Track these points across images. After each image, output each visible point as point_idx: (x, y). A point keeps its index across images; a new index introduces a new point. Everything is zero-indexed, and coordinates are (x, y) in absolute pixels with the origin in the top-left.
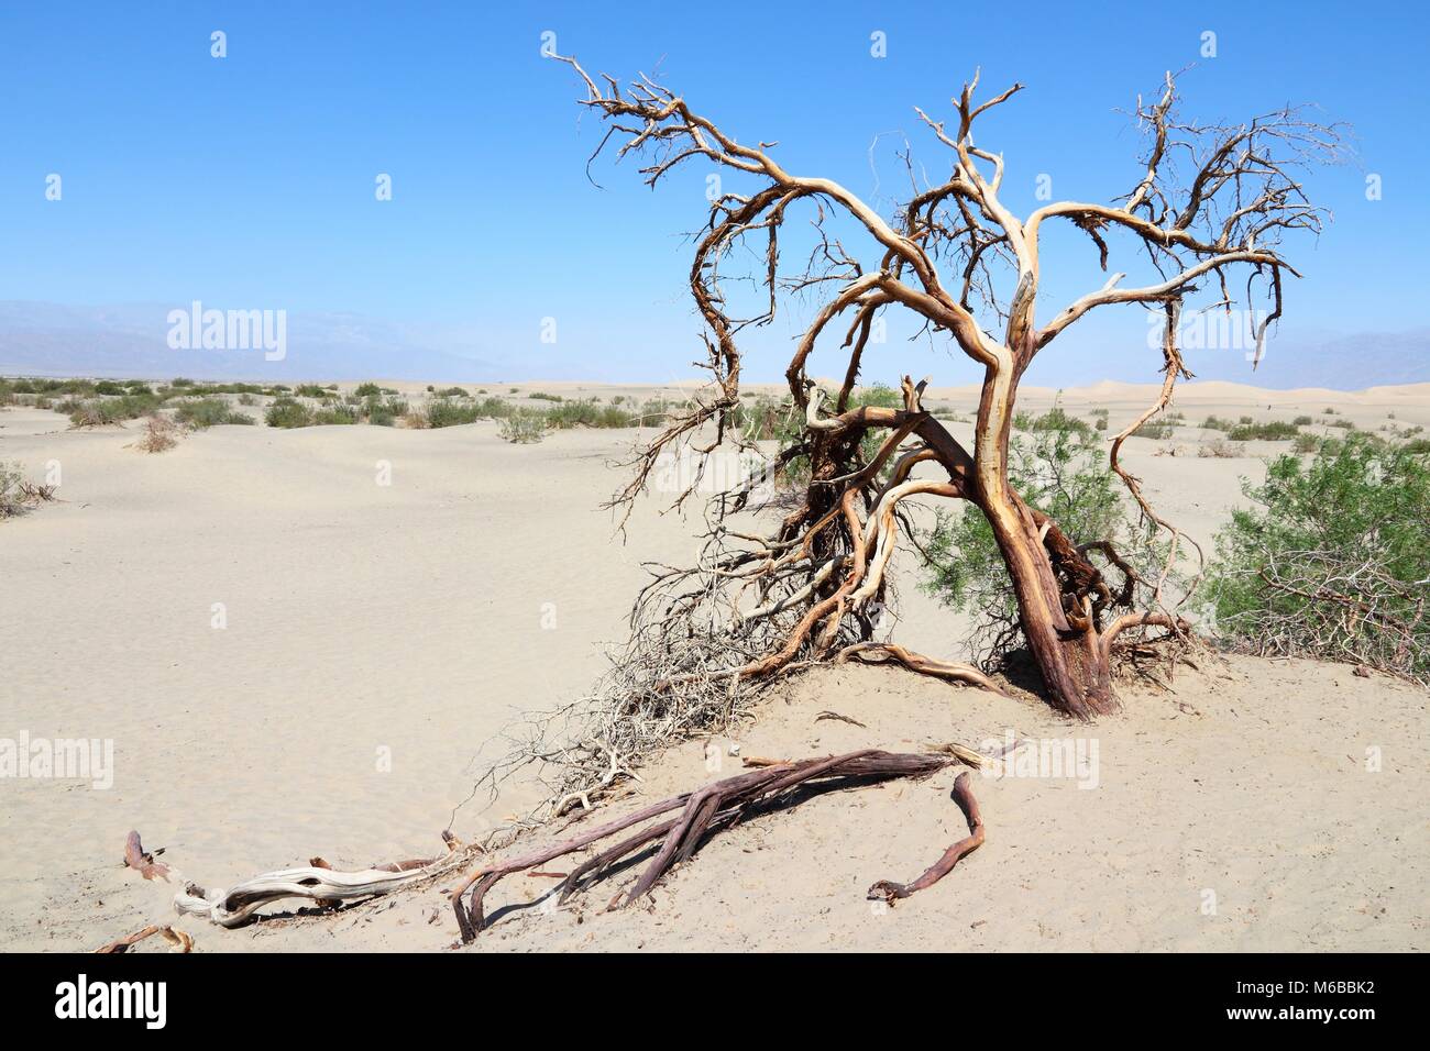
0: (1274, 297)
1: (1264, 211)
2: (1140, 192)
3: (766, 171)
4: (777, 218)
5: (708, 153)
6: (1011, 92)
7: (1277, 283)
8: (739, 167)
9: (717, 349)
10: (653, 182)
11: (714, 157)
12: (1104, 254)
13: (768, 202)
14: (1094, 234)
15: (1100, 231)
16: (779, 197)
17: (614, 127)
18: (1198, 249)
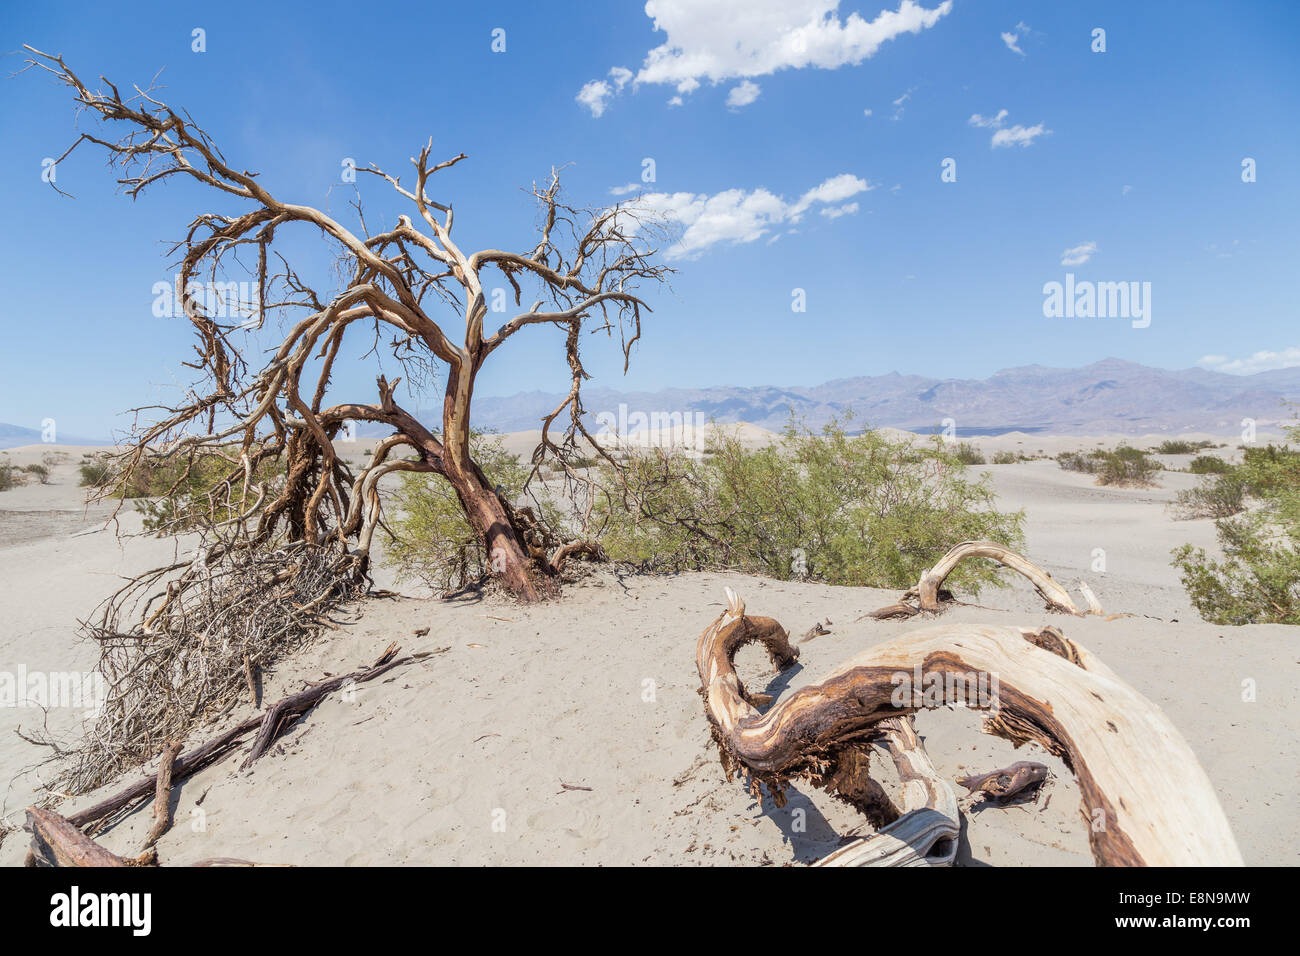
0: (635, 325)
1: (621, 270)
2: (539, 251)
3: (256, 194)
4: (267, 237)
5: (192, 172)
6: (458, 159)
7: (637, 314)
8: (226, 189)
9: (204, 351)
10: (135, 193)
11: (200, 177)
12: (518, 292)
13: (256, 222)
14: (510, 276)
15: (515, 275)
16: (268, 219)
17: (84, 136)
18: (584, 291)
